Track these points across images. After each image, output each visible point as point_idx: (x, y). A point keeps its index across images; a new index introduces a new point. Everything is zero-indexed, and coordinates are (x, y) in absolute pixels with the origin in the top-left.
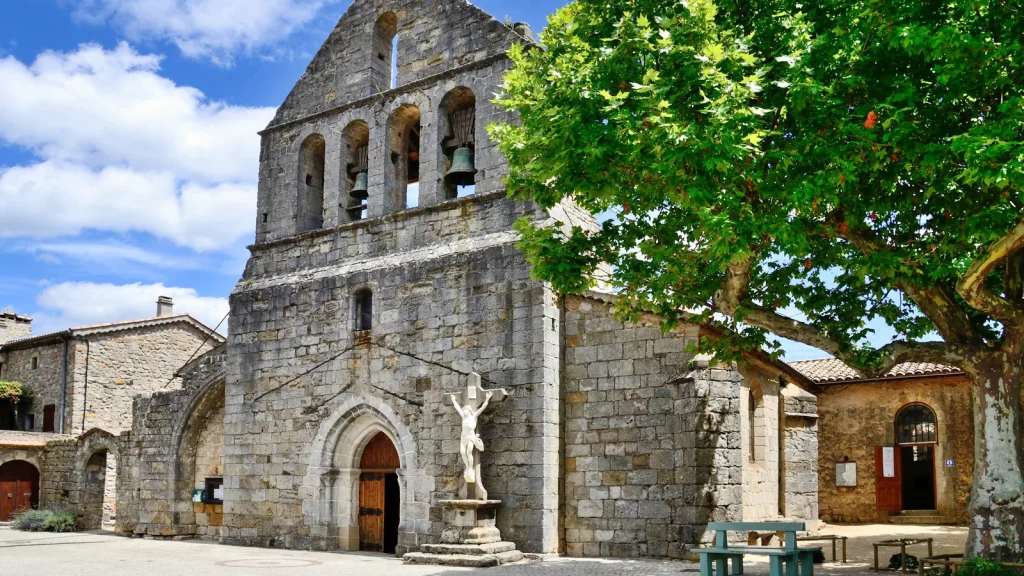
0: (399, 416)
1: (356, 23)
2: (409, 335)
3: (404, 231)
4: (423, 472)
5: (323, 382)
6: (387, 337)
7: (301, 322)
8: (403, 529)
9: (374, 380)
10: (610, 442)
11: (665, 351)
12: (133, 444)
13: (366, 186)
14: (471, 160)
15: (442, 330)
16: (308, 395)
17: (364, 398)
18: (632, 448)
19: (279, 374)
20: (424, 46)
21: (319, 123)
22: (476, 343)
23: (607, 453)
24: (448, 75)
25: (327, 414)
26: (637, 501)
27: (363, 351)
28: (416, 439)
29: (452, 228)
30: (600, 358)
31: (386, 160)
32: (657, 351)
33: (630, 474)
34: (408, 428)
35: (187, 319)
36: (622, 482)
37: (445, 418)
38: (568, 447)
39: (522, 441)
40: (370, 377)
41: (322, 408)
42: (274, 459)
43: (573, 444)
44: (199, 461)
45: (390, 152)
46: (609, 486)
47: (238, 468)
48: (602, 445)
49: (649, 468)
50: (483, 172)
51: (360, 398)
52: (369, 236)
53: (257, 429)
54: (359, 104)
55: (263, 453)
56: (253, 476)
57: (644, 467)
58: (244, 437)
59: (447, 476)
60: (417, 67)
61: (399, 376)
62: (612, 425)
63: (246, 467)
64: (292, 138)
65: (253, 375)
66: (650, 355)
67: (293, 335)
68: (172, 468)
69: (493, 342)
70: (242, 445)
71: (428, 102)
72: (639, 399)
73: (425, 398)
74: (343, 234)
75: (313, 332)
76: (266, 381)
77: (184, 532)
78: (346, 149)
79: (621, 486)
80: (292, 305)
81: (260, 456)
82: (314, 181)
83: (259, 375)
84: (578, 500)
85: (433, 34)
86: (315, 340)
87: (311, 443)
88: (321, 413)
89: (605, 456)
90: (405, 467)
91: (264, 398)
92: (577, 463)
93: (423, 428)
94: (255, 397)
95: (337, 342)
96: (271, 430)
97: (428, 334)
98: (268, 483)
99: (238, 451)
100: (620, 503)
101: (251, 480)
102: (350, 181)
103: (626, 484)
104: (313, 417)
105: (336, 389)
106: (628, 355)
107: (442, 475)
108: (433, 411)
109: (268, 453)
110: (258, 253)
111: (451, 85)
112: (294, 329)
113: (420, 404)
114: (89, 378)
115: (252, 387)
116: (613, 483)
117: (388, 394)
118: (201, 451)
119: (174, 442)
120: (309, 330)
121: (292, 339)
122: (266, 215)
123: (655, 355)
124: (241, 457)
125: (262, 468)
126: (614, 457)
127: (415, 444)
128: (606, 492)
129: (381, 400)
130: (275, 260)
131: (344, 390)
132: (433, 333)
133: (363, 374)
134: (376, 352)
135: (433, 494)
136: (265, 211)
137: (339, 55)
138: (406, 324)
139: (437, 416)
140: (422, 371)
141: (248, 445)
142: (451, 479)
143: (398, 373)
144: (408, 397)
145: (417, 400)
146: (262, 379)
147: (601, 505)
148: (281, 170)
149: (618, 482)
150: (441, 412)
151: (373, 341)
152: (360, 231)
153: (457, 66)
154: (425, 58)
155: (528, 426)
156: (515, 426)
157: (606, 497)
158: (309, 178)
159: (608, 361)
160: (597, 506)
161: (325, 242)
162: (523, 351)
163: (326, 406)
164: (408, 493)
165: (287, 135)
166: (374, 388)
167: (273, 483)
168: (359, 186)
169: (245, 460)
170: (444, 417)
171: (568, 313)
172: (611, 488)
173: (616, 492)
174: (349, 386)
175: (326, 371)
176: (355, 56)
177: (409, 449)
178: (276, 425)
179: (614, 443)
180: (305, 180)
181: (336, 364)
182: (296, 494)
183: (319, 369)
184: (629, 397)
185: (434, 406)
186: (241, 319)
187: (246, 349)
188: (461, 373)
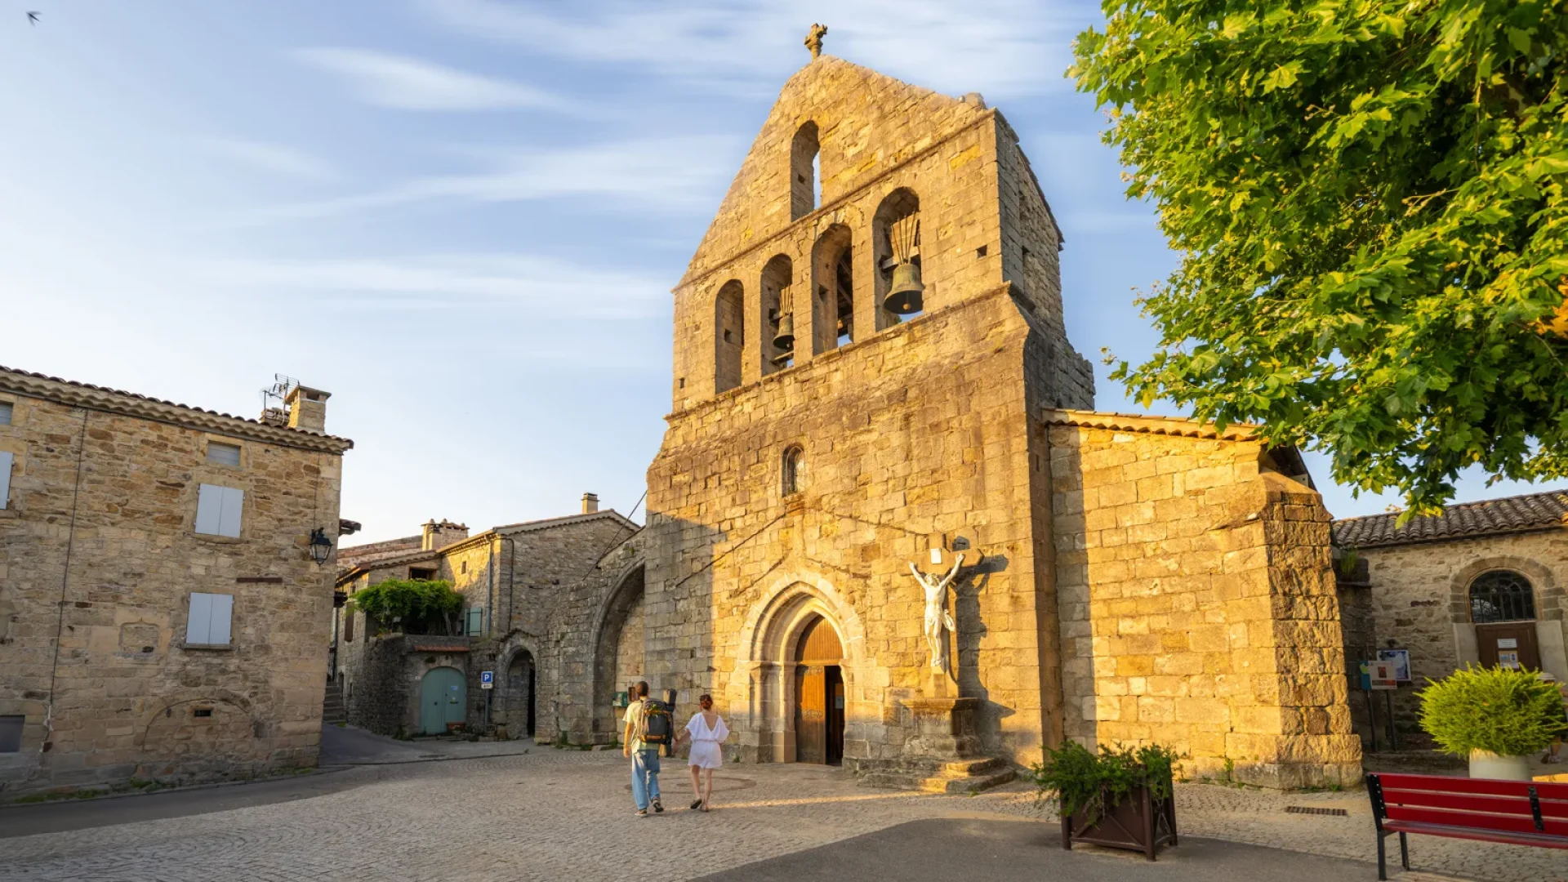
0: (841, 594)
1: (770, 144)
2: (850, 493)
3: (839, 373)
4: (874, 661)
5: (751, 560)
6: (825, 500)
7: (724, 493)
8: (850, 735)
9: (810, 552)
10: (1125, 616)
11: (1202, 486)
12: (552, 645)
13: (792, 329)
14: (917, 278)
15: (891, 483)
16: (734, 576)
17: (798, 575)
18: (1161, 623)
19: (702, 554)
20: (850, 152)
21: (736, 266)
22: (935, 495)
23: (1122, 631)
24: (883, 177)
25: (757, 596)
26: (1173, 698)
27: (797, 518)
28: (864, 621)
29: (897, 360)
30: (1102, 504)
31: (813, 294)
32: (1191, 486)
33: (1159, 660)
34: (853, 608)
35: (612, 515)
36: (1148, 671)
37: (900, 593)
38: (1063, 624)
39: (1004, 618)
40: (804, 550)
41: (751, 589)
42: (698, 654)
43: (1071, 619)
44: (619, 660)
45: (817, 287)
46: (1127, 677)
47: (659, 666)
48: (1115, 620)
49: (1188, 650)
50: (934, 286)
51: (794, 574)
52: (798, 385)
53: (679, 619)
54: (779, 235)
55: (686, 647)
56: (675, 674)
57: (1183, 649)
58: (666, 629)
59: (904, 666)
60: (846, 176)
61: (840, 544)
62: (1127, 593)
63: (669, 664)
64: (707, 290)
65: (674, 557)
66: (1179, 493)
67: (717, 507)
68: (590, 669)
69: (959, 491)
70: (663, 639)
71: (860, 216)
72: (1167, 555)
73: (873, 569)
74: (768, 387)
75: (738, 502)
76: (688, 563)
77: (604, 740)
78: (767, 292)
79: (1146, 676)
80: (714, 474)
81: (682, 650)
82: (734, 337)
83: (680, 557)
84: (1083, 696)
85: (862, 133)
86: (740, 511)
87: (739, 632)
88: (749, 595)
89: (1120, 637)
90: (851, 657)
91: (686, 583)
92: (1078, 646)
93: (872, 607)
94: (676, 582)
95: (765, 510)
96: (694, 619)
97: (873, 490)
98: (691, 681)
99: (659, 647)
100: (1144, 701)
101: (673, 678)
102: (773, 329)
103: (1153, 673)
104: (741, 600)
105: (766, 566)
106: (1144, 495)
107: (898, 665)
108: (885, 584)
109: (690, 646)
110: (676, 422)
111: (888, 188)
112: (717, 501)
113: (866, 577)
114: (516, 579)
115: (673, 571)
116: (1132, 673)
117: (825, 567)
118: (622, 649)
119: (593, 639)
120: (734, 500)
121: (717, 513)
122: (682, 380)
123: (1187, 492)
124: (661, 653)
125: (684, 665)
126: (1132, 637)
127: (862, 628)
128: (1125, 685)
129: (819, 575)
130: (694, 428)
131: (775, 567)
132: (881, 488)
133: (797, 544)
134: (811, 517)
135: (888, 690)
136: (682, 376)
137: (754, 185)
138: (846, 481)
139: (890, 590)
140: (869, 535)
141: (670, 638)
142: (910, 669)
143: (838, 541)
144: (852, 570)
145: (863, 572)
146: (683, 561)
147: (1117, 705)
148: (697, 328)
149: (1141, 671)
150: (894, 585)
151: (807, 505)
152: (787, 380)
153: (892, 164)
154: (853, 164)
155: (1012, 597)
156: (994, 597)
157: (1124, 692)
158: (727, 333)
159: (1116, 507)
160: (1110, 705)
161: (748, 400)
162: (1001, 499)
163: (755, 587)
164: (856, 691)
165: (702, 288)
166: (809, 562)
167: (697, 682)
168: (783, 330)
169: (667, 657)
170: (899, 590)
171: (1053, 449)
172: (1131, 680)
173: (1138, 684)
174: (780, 562)
175: (754, 547)
176: (772, 182)
177: (855, 635)
178: (700, 613)
179: (1132, 617)
180: (723, 336)
181: (765, 537)
182: (723, 694)
183: (746, 545)
184: (1150, 553)
185: (885, 579)
186: (660, 496)
187: (666, 530)
188: (917, 535)
